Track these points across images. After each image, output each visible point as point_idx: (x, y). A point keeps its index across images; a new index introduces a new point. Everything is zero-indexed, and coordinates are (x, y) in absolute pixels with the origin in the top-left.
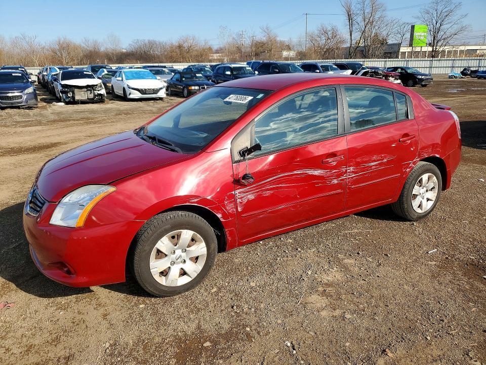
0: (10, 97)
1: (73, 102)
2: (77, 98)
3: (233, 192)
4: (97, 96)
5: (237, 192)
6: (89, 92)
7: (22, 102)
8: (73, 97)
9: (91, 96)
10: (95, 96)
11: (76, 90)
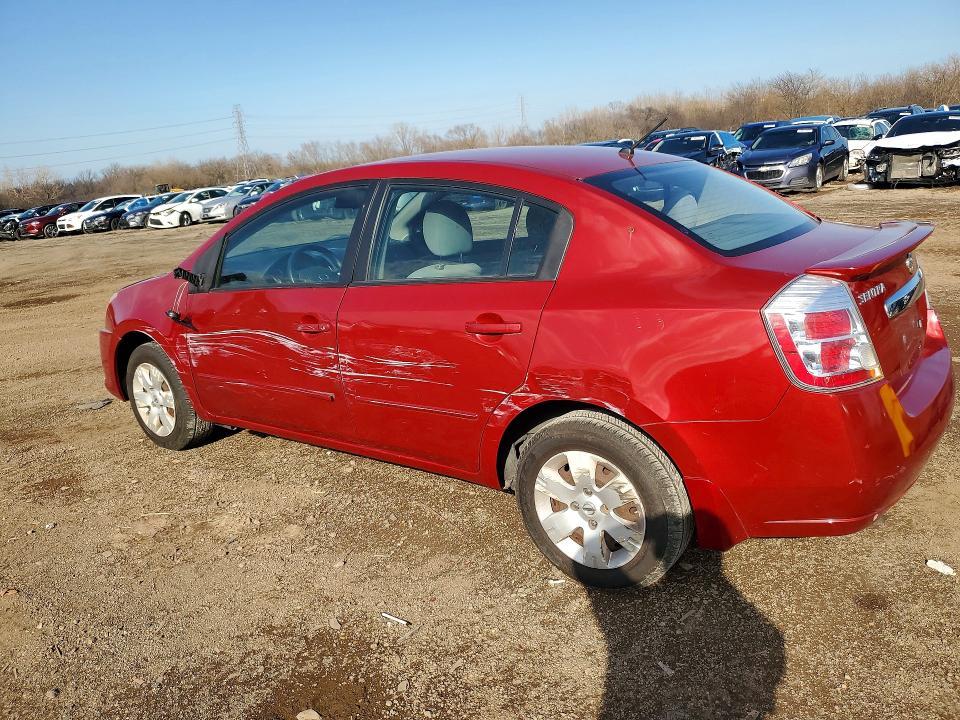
0: (763, 173)
1: (884, 184)
2: (896, 174)
3: (184, 335)
4: (945, 171)
5: (189, 336)
6: (927, 162)
7: (780, 183)
8: (886, 173)
9: (932, 170)
10: (941, 170)
11: (896, 159)
